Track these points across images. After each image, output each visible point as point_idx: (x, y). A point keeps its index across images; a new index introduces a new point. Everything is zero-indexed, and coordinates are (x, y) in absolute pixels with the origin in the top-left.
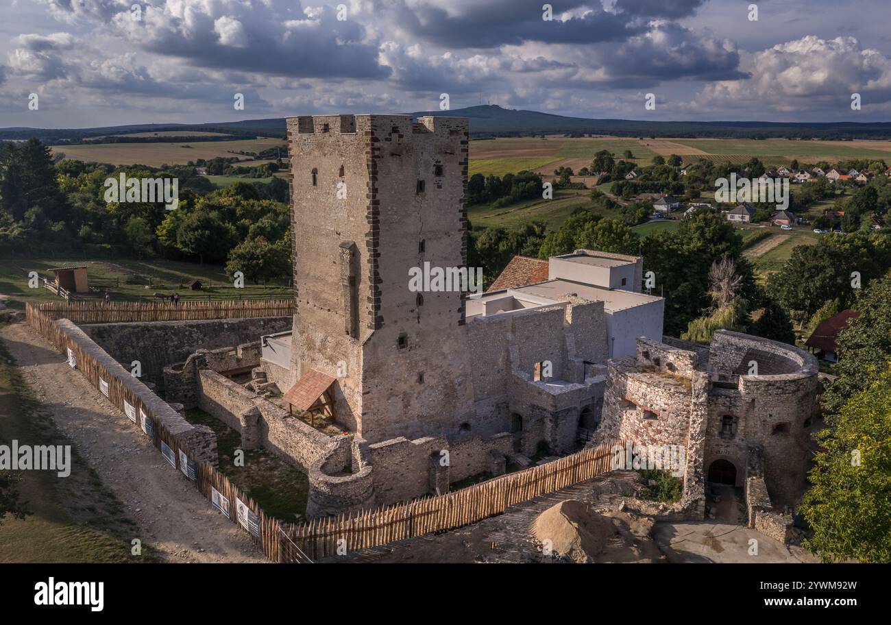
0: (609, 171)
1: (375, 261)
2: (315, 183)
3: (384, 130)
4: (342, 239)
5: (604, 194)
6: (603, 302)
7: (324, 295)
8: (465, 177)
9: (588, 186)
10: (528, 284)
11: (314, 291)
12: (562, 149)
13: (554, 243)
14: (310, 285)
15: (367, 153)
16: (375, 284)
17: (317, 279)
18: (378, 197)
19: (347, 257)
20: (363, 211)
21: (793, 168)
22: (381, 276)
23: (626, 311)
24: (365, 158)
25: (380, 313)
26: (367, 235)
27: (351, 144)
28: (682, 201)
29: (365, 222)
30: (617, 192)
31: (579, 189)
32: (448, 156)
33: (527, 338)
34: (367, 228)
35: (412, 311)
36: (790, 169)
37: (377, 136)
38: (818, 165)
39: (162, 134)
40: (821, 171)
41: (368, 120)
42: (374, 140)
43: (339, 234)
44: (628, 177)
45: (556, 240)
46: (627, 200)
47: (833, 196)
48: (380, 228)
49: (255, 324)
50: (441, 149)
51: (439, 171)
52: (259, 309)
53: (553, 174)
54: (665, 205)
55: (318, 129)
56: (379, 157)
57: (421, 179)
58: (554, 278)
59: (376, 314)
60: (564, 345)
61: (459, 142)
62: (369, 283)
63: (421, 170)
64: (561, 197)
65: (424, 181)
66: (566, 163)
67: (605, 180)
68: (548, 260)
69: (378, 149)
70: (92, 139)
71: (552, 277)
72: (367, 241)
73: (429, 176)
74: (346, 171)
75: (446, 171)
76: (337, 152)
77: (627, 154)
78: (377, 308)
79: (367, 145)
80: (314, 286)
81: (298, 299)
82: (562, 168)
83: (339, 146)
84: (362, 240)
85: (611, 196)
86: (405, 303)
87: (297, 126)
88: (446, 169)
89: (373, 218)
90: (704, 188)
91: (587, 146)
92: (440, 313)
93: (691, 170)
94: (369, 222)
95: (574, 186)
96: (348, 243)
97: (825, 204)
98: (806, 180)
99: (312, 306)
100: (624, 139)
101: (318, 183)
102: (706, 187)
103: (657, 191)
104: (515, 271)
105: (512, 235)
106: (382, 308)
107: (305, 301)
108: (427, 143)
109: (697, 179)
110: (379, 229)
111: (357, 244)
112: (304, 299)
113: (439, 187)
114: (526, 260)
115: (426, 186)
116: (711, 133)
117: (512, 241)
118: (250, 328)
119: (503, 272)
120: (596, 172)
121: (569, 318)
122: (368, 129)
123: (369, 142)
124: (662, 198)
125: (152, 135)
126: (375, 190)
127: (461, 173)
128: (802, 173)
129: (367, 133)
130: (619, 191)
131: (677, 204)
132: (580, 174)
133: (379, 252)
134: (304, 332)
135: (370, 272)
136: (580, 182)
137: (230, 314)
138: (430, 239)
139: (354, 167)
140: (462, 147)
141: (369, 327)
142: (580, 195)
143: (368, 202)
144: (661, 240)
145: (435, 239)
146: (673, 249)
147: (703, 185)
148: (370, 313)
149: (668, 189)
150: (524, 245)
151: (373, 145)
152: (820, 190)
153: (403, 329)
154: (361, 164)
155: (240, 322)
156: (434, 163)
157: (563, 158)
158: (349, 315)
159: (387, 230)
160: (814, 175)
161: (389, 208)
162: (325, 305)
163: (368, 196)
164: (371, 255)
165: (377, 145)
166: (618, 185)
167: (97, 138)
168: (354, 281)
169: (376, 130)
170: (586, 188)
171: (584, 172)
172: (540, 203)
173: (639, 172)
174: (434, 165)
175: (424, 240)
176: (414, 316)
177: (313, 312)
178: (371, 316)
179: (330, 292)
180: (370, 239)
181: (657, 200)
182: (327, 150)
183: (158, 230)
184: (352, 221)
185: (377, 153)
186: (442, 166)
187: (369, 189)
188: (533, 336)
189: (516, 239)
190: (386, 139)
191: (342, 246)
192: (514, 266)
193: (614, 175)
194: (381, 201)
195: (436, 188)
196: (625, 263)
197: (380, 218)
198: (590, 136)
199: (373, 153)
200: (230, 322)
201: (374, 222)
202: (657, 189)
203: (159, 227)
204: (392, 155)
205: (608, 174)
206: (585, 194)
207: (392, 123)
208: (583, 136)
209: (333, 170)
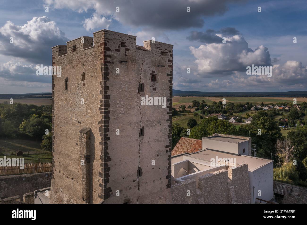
0: (198, 106)
1: (106, 143)
2: (66, 88)
3: (114, 43)
4: (83, 126)
5: (198, 114)
6: (247, 165)
7: (70, 168)
8: (170, 84)
9: (192, 112)
10: (194, 153)
11: (63, 164)
12: (180, 100)
13: (197, 131)
14: (62, 159)
15: (101, 59)
16: (105, 161)
17: (65, 155)
18: (109, 93)
19: (84, 140)
20: (97, 104)
21: (262, 105)
22: (111, 155)
23: (258, 170)
24: (99, 63)
25: (108, 185)
26: (99, 123)
27: (90, 56)
28: (227, 116)
29: (99, 112)
30: (203, 113)
31: (189, 112)
32: (160, 69)
33: (209, 192)
34: (100, 117)
35: (134, 181)
36: (261, 105)
37: (110, 47)
38: (270, 104)
39: (44, 96)
40: (272, 106)
41: (102, 34)
42: (107, 49)
43: (80, 123)
44: (205, 108)
45: (198, 130)
46: (207, 116)
47: (279, 114)
48: (110, 116)
49: (42, 177)
50: (155, 63)
51: (154, 78)
52: (47, 167)
53: (179, 108)
54: (221, 117)
55: (69, 50)
56: (111, 63)
57: (141, 82)
58: (205, 149)
59: (105, 186)
60: (228, 195)
61: (167, 60)
62: (100, 161)
63: (142, 76)
64: (183, 115)
65: (143, 84)
66: (183, 104)
67: (197, 110)
68: (201, 139)
69: (110, 56)
70: (20, 97)
71: (203, 148)
72: (100, 128)
73: (147, 81)
74: (86, 76)
75: (159, 78)
76: (80, 63)
77: (203, 101)
78: (106, 181)
79: (101, 53)
80: (64, 160)
81: (54, 169)
82: (182, 106)
83: (82, 58)
84: (96, 127)
85: (201, 115)
86: (129, 175)
87: (58, 52)
88: (159, 77)
89: (105, 109)
90: (233, 112)
91: (188, 99)
92: (154, 181)
93: (227, 106)
94: (101, 113)
95: (187, 111)
96: (86, 130)
97: (278, 117)
98: (267, 109)
99: (62, 175)
100: (200, 97)
101: (69, 88)
102: (234, 112)
103: (217, 113)
104: (182, 145)
105: (175, 128)
106: (110, 181)
107: (58, 170)
108: (146, 58)
109: (230, 109)
110: (109, 118)
111: (92, 130)
112: (58, 169)
113: (154, 89)
114: (188, 139)
115: (145, 88)
116: (228, 95)
117: (175, 130)
118: (39, 179)
119: (177, 145)
120: (194, 107)
121: (230, 176)
122: (102, 41)
123: (103, 50)
124: (220, 115)
125: (41, 96)
126: (106, 88)
127: (168, 81)
128: (266, 107)
129: (101, 45)
130: (204, 113)
131: (226, 117)
132: (188, 108)
133: (109, 136)
134: (57, 192)
135: (101, 152)
136: (189, 110)
137: (29, 171)
138: (147, 126)
139: (91, 72)
140: (169, 64)
141: (99, 196)
142: (190, 115)
143: (101, 97)
144: (247, 129)
145: (151, 126)
146: (254, 133)
147: (233, 111)
148: (100, 185)
149: (221, 112)
150: (182, 132)
151: (105, 52)
152: (275, 112)
153: (127, 196)
154: (96, 69)
155: (33, 176)
156: (151, 72)
157: (181, 103)
158: (84, 186)
159: (116, 119)
160: (270, 107)
161: (118, 102)
162: (70, 175)
163: (101, 93)
164: (102, 139)
165: (108, 53)
166: (203, 111)
167: (22, 97)
168: (89, 159)
169: (108, 42)
170: (191, 112)
171: (190, 107)
172: (175, 117)
173: (209, 106)
174: (151, 74)
175: (143, 127)
176: (135, 185)
177: (63, 179)
178: (101, 188)
179: (73, 165)
180: (102, 126)
181: (218, 116)
182: (74, 63)
183: (20, 126)
184: (90, 113)
185: (109, 59)
186: (156, 75)
187: (102, 86)
188: (212, 191)
189: (177, 130)
190: (116, 50)
191: (81, 132)
192: (182, 142)
193: (200, 107)
194: (111, 97)
195: (152, 90)
196: (244, 141)
197: (110, 109)
198: (189, 96)
199: (105, 59)
200: (27, 176)
201: (105, 113)
202: (217, 112)
203: (20, 125)
204: (121, 62)
205: (198, 108)
206: (191, 114)
207: (121, 39)
208: (186, 96)
209: (78, 77)
